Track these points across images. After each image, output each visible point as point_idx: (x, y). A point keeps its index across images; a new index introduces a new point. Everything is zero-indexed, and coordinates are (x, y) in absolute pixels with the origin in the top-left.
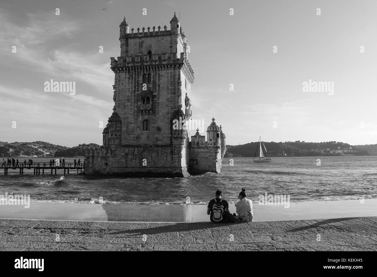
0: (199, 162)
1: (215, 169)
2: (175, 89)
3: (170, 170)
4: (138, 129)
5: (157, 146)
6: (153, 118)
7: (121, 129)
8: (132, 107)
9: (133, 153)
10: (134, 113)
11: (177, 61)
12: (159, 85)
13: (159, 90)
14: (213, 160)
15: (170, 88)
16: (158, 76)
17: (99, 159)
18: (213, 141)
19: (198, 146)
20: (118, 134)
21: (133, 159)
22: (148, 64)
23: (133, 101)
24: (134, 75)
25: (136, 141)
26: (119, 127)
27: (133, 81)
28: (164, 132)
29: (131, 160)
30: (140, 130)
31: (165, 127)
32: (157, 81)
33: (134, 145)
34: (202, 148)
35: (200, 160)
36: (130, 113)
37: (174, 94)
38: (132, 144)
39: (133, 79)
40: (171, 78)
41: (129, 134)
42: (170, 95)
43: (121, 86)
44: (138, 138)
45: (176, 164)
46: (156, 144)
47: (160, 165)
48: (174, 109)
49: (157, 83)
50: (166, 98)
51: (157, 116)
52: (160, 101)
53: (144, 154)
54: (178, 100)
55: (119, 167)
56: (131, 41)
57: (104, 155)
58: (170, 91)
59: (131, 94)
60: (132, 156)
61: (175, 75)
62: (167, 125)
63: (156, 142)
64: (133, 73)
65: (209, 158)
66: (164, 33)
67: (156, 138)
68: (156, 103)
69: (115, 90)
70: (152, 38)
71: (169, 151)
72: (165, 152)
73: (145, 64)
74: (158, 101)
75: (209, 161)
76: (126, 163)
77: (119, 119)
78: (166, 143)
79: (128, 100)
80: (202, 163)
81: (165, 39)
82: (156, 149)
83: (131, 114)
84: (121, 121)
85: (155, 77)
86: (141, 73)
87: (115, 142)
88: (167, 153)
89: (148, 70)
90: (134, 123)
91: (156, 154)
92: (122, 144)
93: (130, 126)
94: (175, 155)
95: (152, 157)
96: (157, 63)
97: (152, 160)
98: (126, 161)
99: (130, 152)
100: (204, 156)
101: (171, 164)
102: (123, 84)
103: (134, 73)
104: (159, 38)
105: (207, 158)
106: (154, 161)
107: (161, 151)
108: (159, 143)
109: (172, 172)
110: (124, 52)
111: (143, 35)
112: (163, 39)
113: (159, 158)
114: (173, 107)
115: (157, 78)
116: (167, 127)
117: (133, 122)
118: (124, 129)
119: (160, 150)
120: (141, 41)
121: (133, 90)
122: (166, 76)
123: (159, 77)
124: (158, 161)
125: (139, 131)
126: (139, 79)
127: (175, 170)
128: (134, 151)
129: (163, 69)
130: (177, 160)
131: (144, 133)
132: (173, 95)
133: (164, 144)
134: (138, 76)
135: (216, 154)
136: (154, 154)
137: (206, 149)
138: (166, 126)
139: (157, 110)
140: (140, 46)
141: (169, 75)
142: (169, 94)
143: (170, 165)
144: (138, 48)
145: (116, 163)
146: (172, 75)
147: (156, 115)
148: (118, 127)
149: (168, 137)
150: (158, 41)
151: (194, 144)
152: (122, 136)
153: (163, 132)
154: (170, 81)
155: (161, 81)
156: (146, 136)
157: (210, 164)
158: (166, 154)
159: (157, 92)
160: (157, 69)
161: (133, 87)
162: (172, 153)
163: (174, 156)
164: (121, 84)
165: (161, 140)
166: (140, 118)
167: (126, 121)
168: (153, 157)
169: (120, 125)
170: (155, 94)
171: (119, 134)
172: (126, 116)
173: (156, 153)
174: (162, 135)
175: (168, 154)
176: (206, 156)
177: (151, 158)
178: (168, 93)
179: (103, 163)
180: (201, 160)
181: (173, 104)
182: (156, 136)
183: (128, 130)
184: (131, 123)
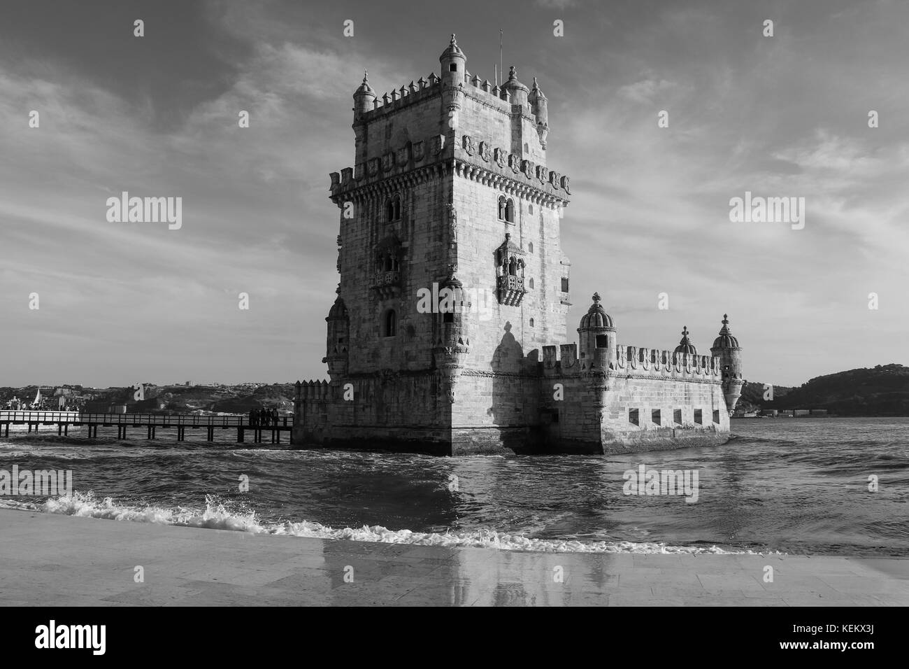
0: (560, 415)
1: (597, 435)
2: (442, 227)
3: (429, 434)
4: (376, 334)
5: (409, 373)
6: (401, 304)
7: (348, 337)
8: (367, 283)
9: (367, 392)
10: (370, 296)
11: (442, 155)
12: (413, 222)
13: (413, 233)
14: (593, 409)
15: (433, 224)
16: (411, 200)
17: (314, 406)
18: (587, 357)
19: (557, 373)
20: (339, 347)
21: (367, 407)
22: (391, 174)
23: (368, 270)
24: (371, 206)
25: (371, 364)
26: (342, 332)
27: (370, 221)
28: (421, 338)
29: (364, 409)
30: (379, 336)
31: (423, 325)
32: (410, 213)
33: (368, 374)
34: (567, 378)
35: (563, 412)
36: (364, 296)
37: (441, 240)
38: (365, 371)
39: (370, 217)
40: (435, 199)
41: (361, 348)
42: (432, 244)
43: (349, 236)
44: (375, 355)
45: (442, 418)
46: (405, 369)
47: (412, 421)
48: (440, 276)
49: (410, 219)
50: (425, 251)
51: (409, 298)
52: (415, 260)
53: (384, 393)
54: (448, 254)
55: (343, 426)
56: (373, 128)
57: (322, 397)
58: (432, 234)
59: (366, 251)
60: (365, 400)
61: (442, 192)
62: (425, 321)
63: (407, 364)
64: (369, 202)
65: (583, 404)
66: (428, 93)
67: (407, 353)
68: (407, 267)
69: (340, 247)
70: (409, 111)
71: (428, 386)
72: (421, 389)
73: (386, 175)
74: (412, 262)
75: (583, 413)
76: (355, 416)
77: (344, 312)
78: (424, 365)
79: (360, 267)
80: (567, 420)
81: (430, 107)
82: (405, 380)
83: (365, 299)
84: (347, 318)
85: (405, 202)
86: (382, 199)
87: (334, 367)
88: (425, 390)
89: (393, 188)
90: (370, 320)
91: (406, 394)
92: (349, 372)
93: (362, 327)
94: (440, 395)
95: (398, 402)
96: (406, 169)
97: (398, 407)
98: (355, 411)
99: (362, 390)
100: (573, 399)
101: (432, 419)
102: (353, 230)
103: (371, 201)
104: (421, 106)
105: (579, 404)
106: (402, 412)
107: (415, 387)
108: (412, 365)
109: (433, 439)
110: (360, 156)
111: (393, 109)
112: (426, 108)
113: (411, 405)
114: (438, 272)
115: (411, 204)
116: (426, 325)
117: (367, 317)
118: (353, 336)
119: (413, 382)
120: (388, 123)
121: (369, 241)
122: (426, 196)
123: (414, 201)
124: (410, 412)
125: (377, 338)
126: (379, 215)
127: (438, 434)
128: (369, 386)
129: (419, 180)
130: (444, 409)
131: (386, 344)
132: (438, 243)
133: (420, 368)
134: (377, 207)
135: (596, 394)
136: (402, 394)
137: (576, 381)
138: (424, 323)
139: (408, 283)
140: (386, 137)
141: (432, 194)
142: (432, 240)
143: (431, 422)
144: (383, 141)
145: (340, 417)
146: (437, 192)
147: (406, 296)
148: (339, 332)
149: (427, 350)
150: (418, 115)
151: (549, 368)
152: (349, 353)
153: (419, 339)
154: (433, 207)
155: (417, 211)
156: (389, 349)
157: (588, 422)
158: (423, 394)
159: (409, 239)
160: (409, 184)
161: (369, 234)
162: (435, 390)
163: (438, 399)
164: (350, 230)
165: (414, 359)
166: (380, 309)
167: (357, 317)
168: (400, 401)
169: (345, 326)
170: (406, 244)
171: (343, 347)
172: (356, 305)
173: (404, 392)
174: (417, 347)
175: (428, 393)
176: (576, 400)
177: (396, 405)
178: (429, 238)
179: (320, 415)
180: (565, 411)
181: (439, 265)
182: (406, 348)
183: (360, 337)
184: (364, 321)
